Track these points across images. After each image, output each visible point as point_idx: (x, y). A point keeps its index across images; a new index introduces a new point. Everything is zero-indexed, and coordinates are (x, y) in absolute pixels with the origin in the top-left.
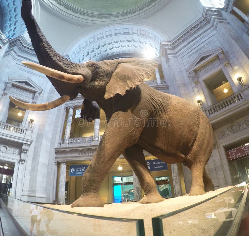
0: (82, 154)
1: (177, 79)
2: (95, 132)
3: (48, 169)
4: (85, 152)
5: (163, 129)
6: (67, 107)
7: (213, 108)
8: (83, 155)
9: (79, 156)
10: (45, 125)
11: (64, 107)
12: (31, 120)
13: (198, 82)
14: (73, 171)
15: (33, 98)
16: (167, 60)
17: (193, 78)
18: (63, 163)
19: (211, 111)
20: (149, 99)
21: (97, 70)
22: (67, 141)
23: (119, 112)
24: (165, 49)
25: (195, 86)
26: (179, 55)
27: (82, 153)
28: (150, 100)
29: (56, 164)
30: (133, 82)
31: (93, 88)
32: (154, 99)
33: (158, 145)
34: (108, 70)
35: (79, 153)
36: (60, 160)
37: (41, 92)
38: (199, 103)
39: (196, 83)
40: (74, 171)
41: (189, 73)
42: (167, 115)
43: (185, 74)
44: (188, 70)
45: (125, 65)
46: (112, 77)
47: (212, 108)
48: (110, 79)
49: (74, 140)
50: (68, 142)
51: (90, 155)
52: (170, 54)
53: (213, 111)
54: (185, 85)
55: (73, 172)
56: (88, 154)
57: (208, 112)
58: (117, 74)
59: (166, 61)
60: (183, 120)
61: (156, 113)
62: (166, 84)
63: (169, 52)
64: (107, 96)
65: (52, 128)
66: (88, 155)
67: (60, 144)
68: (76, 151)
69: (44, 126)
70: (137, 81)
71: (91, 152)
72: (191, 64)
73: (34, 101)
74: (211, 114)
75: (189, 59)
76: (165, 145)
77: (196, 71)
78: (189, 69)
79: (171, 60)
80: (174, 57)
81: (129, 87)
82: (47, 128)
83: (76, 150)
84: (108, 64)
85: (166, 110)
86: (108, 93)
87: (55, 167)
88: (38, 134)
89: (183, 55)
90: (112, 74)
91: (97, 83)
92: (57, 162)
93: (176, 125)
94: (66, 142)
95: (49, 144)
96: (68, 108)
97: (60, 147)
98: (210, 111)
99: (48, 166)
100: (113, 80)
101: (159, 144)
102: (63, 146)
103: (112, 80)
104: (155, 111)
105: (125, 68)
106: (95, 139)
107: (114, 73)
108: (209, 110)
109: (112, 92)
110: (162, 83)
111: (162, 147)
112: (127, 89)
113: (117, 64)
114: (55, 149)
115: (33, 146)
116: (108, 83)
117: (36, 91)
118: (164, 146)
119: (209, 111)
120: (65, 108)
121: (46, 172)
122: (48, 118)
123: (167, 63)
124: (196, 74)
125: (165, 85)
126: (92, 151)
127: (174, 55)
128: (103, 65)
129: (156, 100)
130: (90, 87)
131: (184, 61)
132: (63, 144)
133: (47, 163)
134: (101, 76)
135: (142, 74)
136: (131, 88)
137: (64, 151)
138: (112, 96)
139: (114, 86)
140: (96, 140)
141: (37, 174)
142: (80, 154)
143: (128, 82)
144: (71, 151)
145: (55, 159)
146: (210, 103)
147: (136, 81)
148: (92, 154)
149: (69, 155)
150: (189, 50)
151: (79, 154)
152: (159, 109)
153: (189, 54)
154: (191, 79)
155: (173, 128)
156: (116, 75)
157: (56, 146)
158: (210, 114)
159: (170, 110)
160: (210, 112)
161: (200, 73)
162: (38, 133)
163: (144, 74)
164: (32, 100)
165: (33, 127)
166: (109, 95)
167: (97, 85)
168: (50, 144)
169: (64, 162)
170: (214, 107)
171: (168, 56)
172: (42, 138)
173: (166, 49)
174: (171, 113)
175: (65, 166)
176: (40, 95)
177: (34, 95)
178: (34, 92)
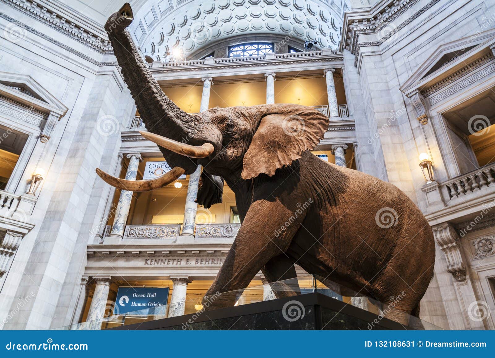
0: (153, 263)
1: (376, 108)
2: (187, 215)
3: (61, 295)
4: (161, 258)
5: (331, 233)
6: (125, 155)
7: (461, 182)
8: (156, 265)
9: (147, 266)
10: (71, 192)
11: (118, 154)
12: (33, 176)
13: (426, 117)
14: (124, 302)
15: (42, 127)
16: (356, 59)
17: (416, 108)
18: (102, 283)
19: (456, 189)
20: (311, 180)
21: (230, 129)
22: (118, 230)
23: (262, 200)
24: (355, 31)
25: (419, 126)
26: (388, 48)
27: (154, 261)
28: (313, 182)
29: (85, 282)
30: (287, 154)
31: (224, 160)
32: (318, 180)
33: (321, 258)
34: (246, 129)
35: (146, 260)
36: (97, 274)
37: (64, 115)
38: (426, 169)
39: (422, 120)
40: (127, 301)
41: (407, 96)
42: (338, 209)
43: (397, 97)
44: (406, 88)
45: (274, 122)
46: (252, 141)
47: (458, 183)
48: (249, 144)
49: (137, 229)
50: (121, 233)
51: (171, 265)
52: (365, 45)
53: (460, 189)
54: (394, 124)
55: (123, 305)
56: (166, 262)
57: (445, 191)
58: (262, 137)
59: (353, 62)
60: (367, 219)
61: (320, 204)
62: (350, 118)
63: (365, 41)
64: (244, 175)
65: (87, 198)
66: (166, 265)
67: (102, 238)
68: (140, 255)
69: (68, 193)
70: (293, 152)
71: (174, 260)
72: (414, 71)
73: (44, 133)
74: (454, 196)
75: (412, 57)
76: (334, 260)
77: (424, 92)
78: (409, 86)
79: (365, 59)
80: (373, 54)
81: (281, 164)
82: (75, 199)
83: (140, 252)
84: (245, 116)
85: (339, 200)
86: (247, 169)
87: (80, 291)
88: (48, 212)
89: (397, 47)
90: (254, 135)
91: (230, 152)
92: (87, 278)
93: (353, 227)
94: (116, 232)
95: (74, 236)
96: (128, 156)
97: (102, 243)
98: (452, 190)
99: (62, 289)
100: (254, 147)
101: (323, 256)
102: (108, 241)
103: (252, 146)
104: (318, 202)
105: (274, 127)
106: (185, 232)
107: (256, 135)
108: (450, 185)
109: (253, 168)
110: (340, 115)
111: (328, 262)
112: (278, 166)
113: (260, 117)
114: (89, 247)
115: (32, 237)
116: (246, 151)
117: (50, 111)
118: (332, 260)
119: (449, 188)
120: (119, 156)
121: (55, 302)
122: (79, 176)
123: (356, 66)
124: (425, 97)
125: (346, 121)
126: (177, 258)
127: (375, 48)
128: (238, 118)
129: (322, 183)
130: (219, 158)
131: (397, 64)
132: (108, 237)
133: (62, 282)
134: (236, 140)
135: (301, 140)
136: (284, 165)
137: (110, 252)
138: (253, 176)
139: (256, 158)
140: (189, 234)
141: (32, 306)
142: (149, 262)
143: (279, 153)
144: (127, 255)
145: (83, 271)
146: (454, 171)
147: (291, 153)
148: (175, 262)
149: (121, 263)
150: (415, 35)
151: (146, 263)
152: (326, 199)
153: (413, 46)
154: (410, 109)
155: (348, 232)
156: (259, 139)
157: (92, 240)
158: (451, 196)
159: (345, 201)
160: (453, 192)
161: (434, 95)
162: (49, 208)
163: (304, 140)
164: (39, 129)
165: (37, 194)
166: (249, 174)
167: (230, 156)
168: (76, 235)
169: (105, 280)
170: (464, 180)
171: (359, 50)
172: (60, 220)
173: (357, 33)
174: (346, 206)
175: (108, 288)
176: (59, 120)
177: (46, 119)
178: (46, 114)
